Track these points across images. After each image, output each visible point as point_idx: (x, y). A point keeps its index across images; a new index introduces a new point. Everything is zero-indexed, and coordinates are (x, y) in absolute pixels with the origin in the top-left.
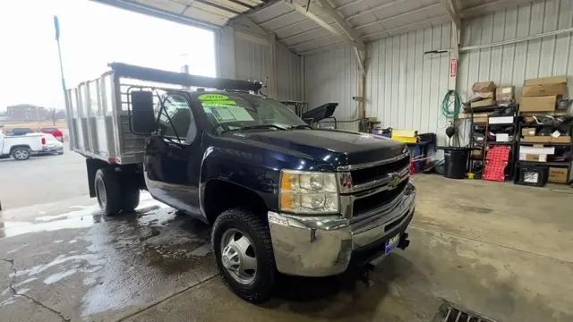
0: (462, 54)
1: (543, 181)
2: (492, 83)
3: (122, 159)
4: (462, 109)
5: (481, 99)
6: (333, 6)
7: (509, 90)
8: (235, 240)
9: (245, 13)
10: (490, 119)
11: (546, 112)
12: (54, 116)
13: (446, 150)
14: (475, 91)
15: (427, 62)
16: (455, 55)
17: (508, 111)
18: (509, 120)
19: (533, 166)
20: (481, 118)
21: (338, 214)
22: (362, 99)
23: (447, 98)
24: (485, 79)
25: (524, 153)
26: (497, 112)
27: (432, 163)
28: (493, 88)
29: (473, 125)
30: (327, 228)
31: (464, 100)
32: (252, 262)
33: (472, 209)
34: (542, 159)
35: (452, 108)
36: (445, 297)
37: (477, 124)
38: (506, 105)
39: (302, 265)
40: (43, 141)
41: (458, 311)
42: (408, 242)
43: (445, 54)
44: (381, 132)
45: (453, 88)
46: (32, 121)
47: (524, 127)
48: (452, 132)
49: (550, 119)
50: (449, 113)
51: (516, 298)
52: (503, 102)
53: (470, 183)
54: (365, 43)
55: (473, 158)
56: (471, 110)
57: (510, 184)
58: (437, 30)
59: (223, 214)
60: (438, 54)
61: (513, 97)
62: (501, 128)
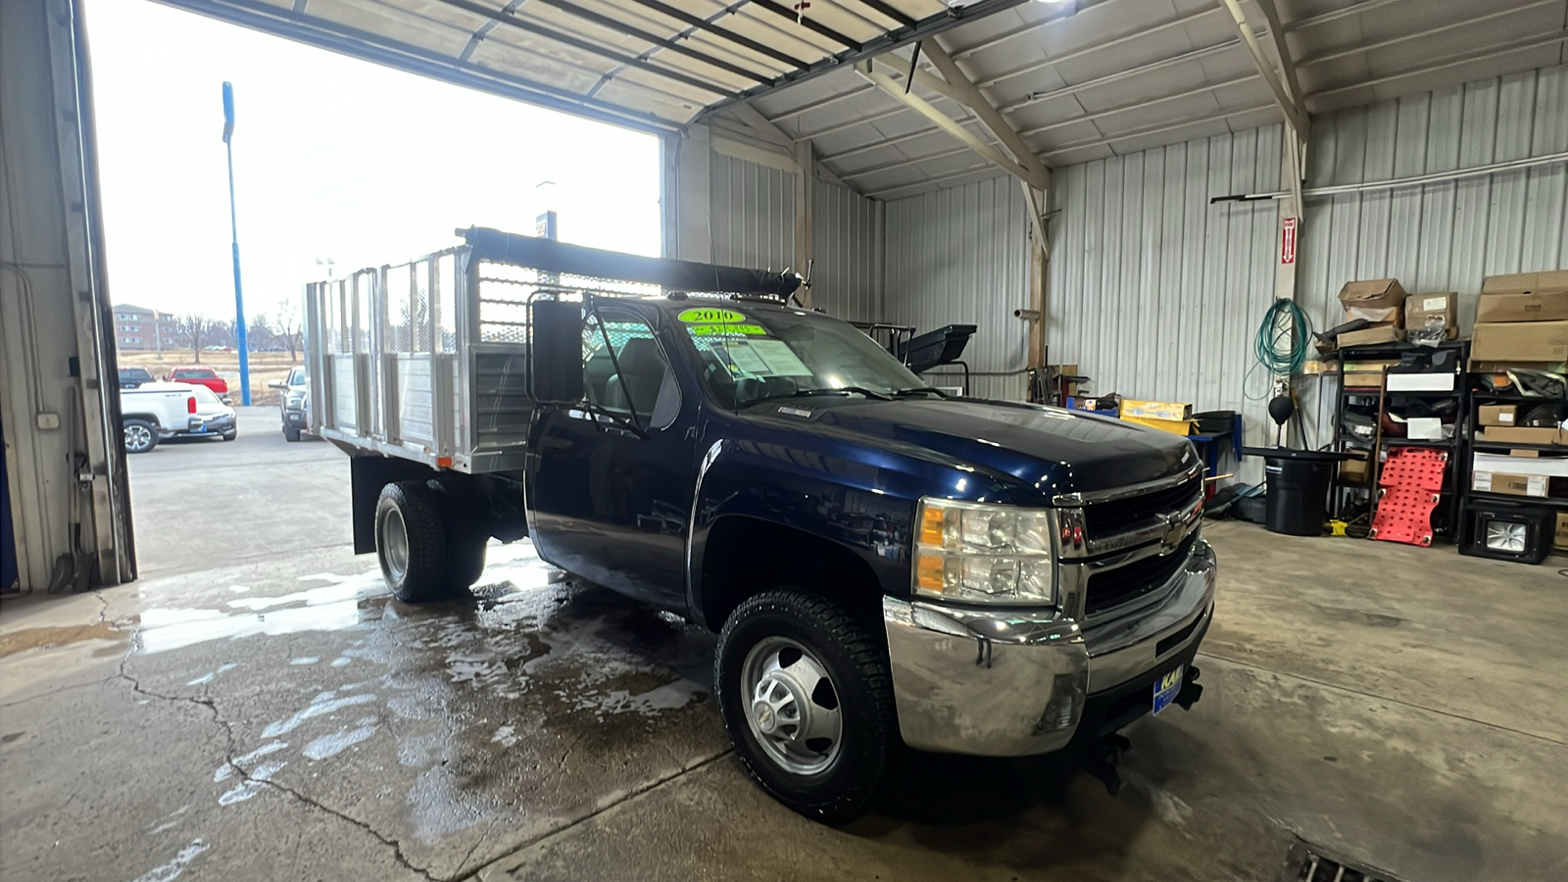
0: (1311, 205)
1: (1540, 549)
2: (1396, 283)
3: (476, 461)
4: (1311, 350)
5: (1364, 325)
6: (972, 78)
7: (1441, 303)
8: (784, 665)
9: (748, 94)
10: (1390, 377)
11: (1545, 365)
12: (199, 337)
13: (1270, 457)
14: (1347, 304)
15: (1217, 225)
16: (1291, 207)
17: (1438, 359)
18: (1443, 382)
19: (1512, 506)
20: (1364, 375)
21: (1053, 608)
22: (1039, 317)
23: (1271, 319)
24: (1373, 273)
25: (1486, 471)
26: (1408, 360)
27: (1231, 492)
28: (1398, 296)
29: (1343, 393)
30: (1023, 639)
31: (1318, 324)
32: (828, 719)
33: (1350, 616)
34: (1537, 489)
35: (1284, 345)
36: (1300, 830)
37: (1353, 389)
38: (1434, 343)
39: (956, 730)
40: (192, 405)
41: (1336, 866)
42: (1200, 688)
43: (1266, 203)
44: (1091, 405)
45: (1287, 292)
46: (140, 349)
47: (1485, 402)
48: (1286, 409)
49: (1557, 382)
50: (1276, 359)
51: (1483, 838)
52: (1427, 334)
53: (1336, 547)
54: (1050, 170)
55: (1346, 480)
56: (1334, 353)
57: (1448, 555)
58: (1244, 141)
59: (751, 602)
60: (1248, 205)
61: (1453, 321)
62: (1422, 404)
